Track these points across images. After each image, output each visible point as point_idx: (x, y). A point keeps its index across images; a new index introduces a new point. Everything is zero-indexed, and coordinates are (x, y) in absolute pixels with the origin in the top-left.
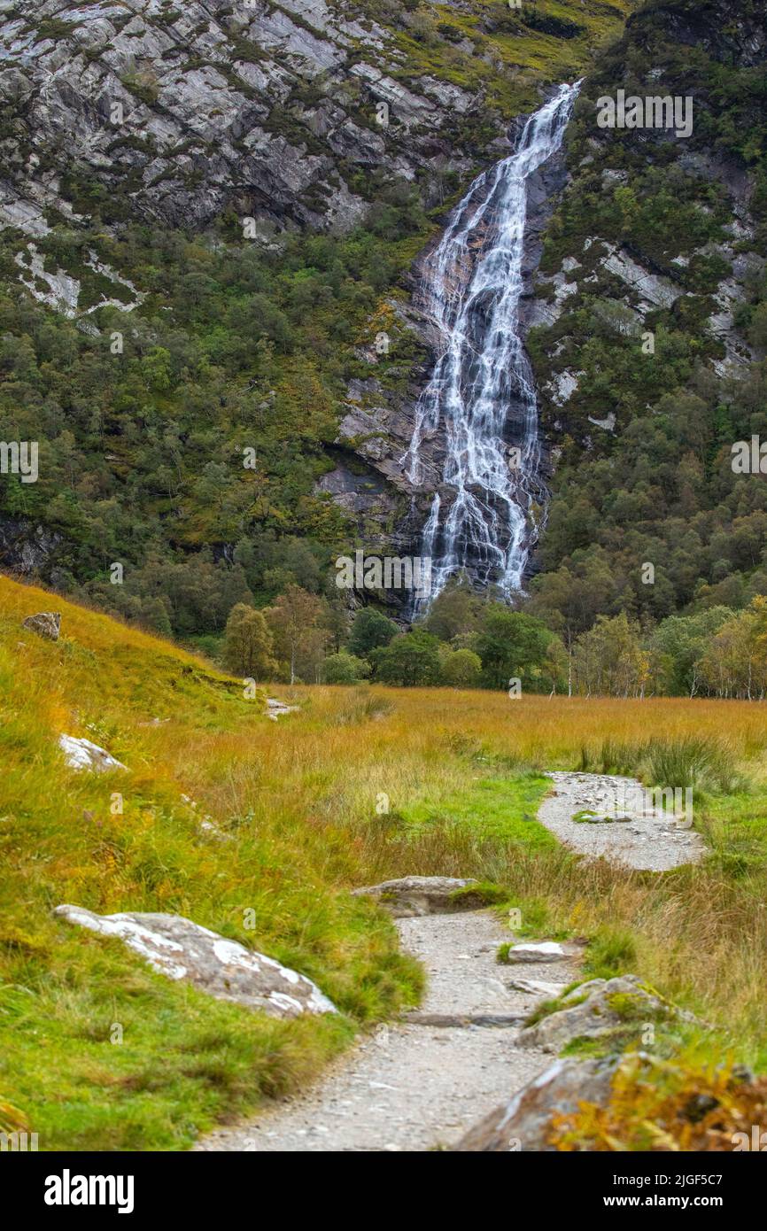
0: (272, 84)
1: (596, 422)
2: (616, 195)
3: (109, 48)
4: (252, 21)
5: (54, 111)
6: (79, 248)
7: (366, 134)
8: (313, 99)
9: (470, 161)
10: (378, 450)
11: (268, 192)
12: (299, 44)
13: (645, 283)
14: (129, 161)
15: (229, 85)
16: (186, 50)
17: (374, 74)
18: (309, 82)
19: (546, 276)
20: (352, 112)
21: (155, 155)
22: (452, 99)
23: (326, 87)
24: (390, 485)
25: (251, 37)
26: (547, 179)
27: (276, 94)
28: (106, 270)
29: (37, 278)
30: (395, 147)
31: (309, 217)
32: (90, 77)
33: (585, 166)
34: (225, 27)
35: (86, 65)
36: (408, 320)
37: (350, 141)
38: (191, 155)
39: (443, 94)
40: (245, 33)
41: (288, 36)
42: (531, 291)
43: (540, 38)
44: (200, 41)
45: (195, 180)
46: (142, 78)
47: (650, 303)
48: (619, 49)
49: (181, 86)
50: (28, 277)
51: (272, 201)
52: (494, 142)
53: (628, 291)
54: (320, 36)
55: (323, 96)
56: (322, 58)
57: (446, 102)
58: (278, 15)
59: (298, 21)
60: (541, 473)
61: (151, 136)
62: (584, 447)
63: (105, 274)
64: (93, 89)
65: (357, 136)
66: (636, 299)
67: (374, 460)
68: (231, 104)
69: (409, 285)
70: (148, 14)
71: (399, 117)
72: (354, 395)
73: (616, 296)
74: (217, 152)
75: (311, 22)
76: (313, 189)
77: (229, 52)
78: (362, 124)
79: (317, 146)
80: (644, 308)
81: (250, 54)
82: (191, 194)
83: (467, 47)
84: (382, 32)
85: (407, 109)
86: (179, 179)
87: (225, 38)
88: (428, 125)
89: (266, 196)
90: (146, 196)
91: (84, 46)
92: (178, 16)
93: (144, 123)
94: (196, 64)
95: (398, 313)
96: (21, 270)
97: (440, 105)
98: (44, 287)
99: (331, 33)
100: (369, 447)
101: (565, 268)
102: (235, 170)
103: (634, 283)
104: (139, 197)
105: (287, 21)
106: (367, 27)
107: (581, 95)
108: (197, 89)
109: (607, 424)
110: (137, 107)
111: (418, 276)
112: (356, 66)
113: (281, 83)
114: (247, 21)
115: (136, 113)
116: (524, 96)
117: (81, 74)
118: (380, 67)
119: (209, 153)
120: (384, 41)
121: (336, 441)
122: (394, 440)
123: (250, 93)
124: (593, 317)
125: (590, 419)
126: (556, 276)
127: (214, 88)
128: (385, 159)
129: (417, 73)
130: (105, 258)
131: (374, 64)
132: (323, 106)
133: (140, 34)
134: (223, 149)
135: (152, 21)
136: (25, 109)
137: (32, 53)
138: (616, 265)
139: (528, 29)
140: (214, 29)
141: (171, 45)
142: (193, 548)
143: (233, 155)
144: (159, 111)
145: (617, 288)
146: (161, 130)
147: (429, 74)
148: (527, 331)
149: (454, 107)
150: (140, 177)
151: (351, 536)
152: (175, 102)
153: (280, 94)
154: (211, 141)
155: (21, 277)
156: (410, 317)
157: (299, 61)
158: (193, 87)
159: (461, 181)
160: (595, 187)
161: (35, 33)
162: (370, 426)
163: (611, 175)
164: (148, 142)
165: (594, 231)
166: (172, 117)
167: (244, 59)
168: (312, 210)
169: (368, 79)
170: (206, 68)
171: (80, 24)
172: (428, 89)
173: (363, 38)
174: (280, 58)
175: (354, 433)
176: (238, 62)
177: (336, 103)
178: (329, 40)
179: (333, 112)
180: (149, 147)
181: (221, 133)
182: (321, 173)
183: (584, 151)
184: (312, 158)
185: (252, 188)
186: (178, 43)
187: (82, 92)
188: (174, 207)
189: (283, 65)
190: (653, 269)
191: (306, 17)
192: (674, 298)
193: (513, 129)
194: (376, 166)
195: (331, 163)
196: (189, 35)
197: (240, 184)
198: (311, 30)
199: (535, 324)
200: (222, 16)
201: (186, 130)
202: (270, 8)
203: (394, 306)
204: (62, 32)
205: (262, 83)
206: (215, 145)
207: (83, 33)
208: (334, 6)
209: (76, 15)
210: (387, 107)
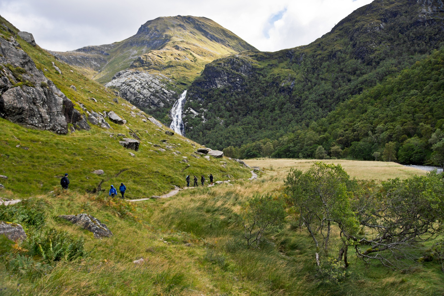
1: (190, 128)
2: (191, 103)
3: (135, 87)
5: (129, 94)
8: (158, 93)
11: (153, 103)
12: (156, 86)
13: (195, 112)
14: (138, 100)
17: (164, 90)
18: (157, 91)
19: (184, 112)
20: (162, 94)
23: (159, 91)
26: (184, 101)
30: (167, 98)
31: (158, 105)
33: (188, 100)
34: (148, 84)
35: (132, 89)
36: (169, 117)
37: (163, 97)
38: (145, 99)
42: (183, 114)
45: (145, 101)
46: (139, 91)
48: (191, 87)
49: (143, 91)
54: (158, 85)
56: (158, 88)
59: (156, 84)
68: (149, 93)
69: (170, 113)
76: (158, 102)
77: (148, 87)
79: (159, 98)
80: (195, 115)
81: (150, 87)
82: (145, 103)
83: (174, 86)
85: (168, 93)
86: (143, 102)
88: (170, 95)
91: (132, 87)
92: (142, 83)
93: (139, 95)
94: (145, 88)
101: (186, 111)
102: (149, 100)
106: (163, 84)
107: (187, 92)
108: (145, 91)
109: (192, 128)
110: (138, 93)
112: (162, 89)
113: (154, 91)
114: (150, 84)
116: (181, 92)
123: (151, 92)
124: (189, 116)
127: (147, 91)
131: (164, 88)
135: (139, 84)
136: (126, 94)
137: (126, 88)
138: (192, 110)
139: (181, 84)
140: (146, 85)
144: (141, 94)
145: (192, 113)
146: (141, 96)
152: (143, 93)
157: (156, 88)
160: (189, 102)
161: (126, 85)
163: (191, 101)
165: (189, 107)
174: (154, 88)
176: (149, 89)
179: (160, 94)
180: (140, 98)
181: (148, 96)
182: (159, 101)
183: (188, 98)
185: (151, 102)
186: (142, 86)
187: (132, 92)
190: (196, 111)
192: (198, 114)
194: (165, 100)
196: (144, 85)
199: (183, 117)
200: (147, 83)
201: (144, 96)
202: (152, 82)
203: (168, 115)
204: (130, 85)
205: (152, 91)
206: (147, 98)
207: (132, 85)
208: (159, 82)
209: (131, 83)
210: (166, 93)
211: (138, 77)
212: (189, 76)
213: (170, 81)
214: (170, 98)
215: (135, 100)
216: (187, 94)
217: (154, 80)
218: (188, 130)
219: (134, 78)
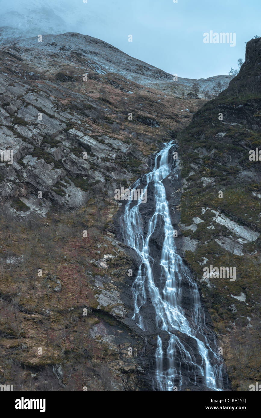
0: (34, 135)
4: (18, 109)
7: (80, 160)
9: (131, 174)
12: (42, 119)
15: (14, 135)
17: (80, 134)
18: (50, 136)
20: (72, 150)
22: (119, 146)
25: (19, 116)
27: (36, 140)
30: (94, 167)
34: (7, 110)
37: (76, 164)
40: (16, 114)
41: (37, 116)
52: (141, 166)
54: (52, 117)
55: (58, 142)
56: (54, 126)
57: (116, 147)
58: (30, 107)
59: (40, 110)
69: (114, 230)
71: (95, 153)
76: (57, 184)
77: (11, 121)
78: (77, 156)
79: (58, 165)
81: (22, 122)
85: (98, 149)
87: (8, 115)
88: (109, 157)
89: (34, 187)
95: (114, 243)
97: (114, 149)
102: (19, 173)
111: (118, 226)
113: (38, 136)
118: (82, 131)
120: (81, 121)
128: (90, 172)
129: (100, 135)
131: (79, 130)
132: (59, 146)
134: (13, 164)
140: (3, 111)
143: (18, 167)
147: (106, 135)
149: (120, 150)
153: (38, 141)
159: (128, 183)
163: (206, 180)
167: (19, 124)
168: (58, 194)
169: (78, 136)
170: (2, 127)
172: (106, 141)
173: (71, 119)
174: (35, 125)
176: (16, 125)
178: (56, 118)
179: (64, 149)
182: (61, 177)
184: (57, 170)
189: (37, 128)
193: (150, 160)
195: (65, 173)
197: (22, 181)
198: (47, 115)
200: (5, 106)
202: (26, 103)
205: (30, 135)
208: (56, 104)
214: (109, 169)
217: (30, 97)
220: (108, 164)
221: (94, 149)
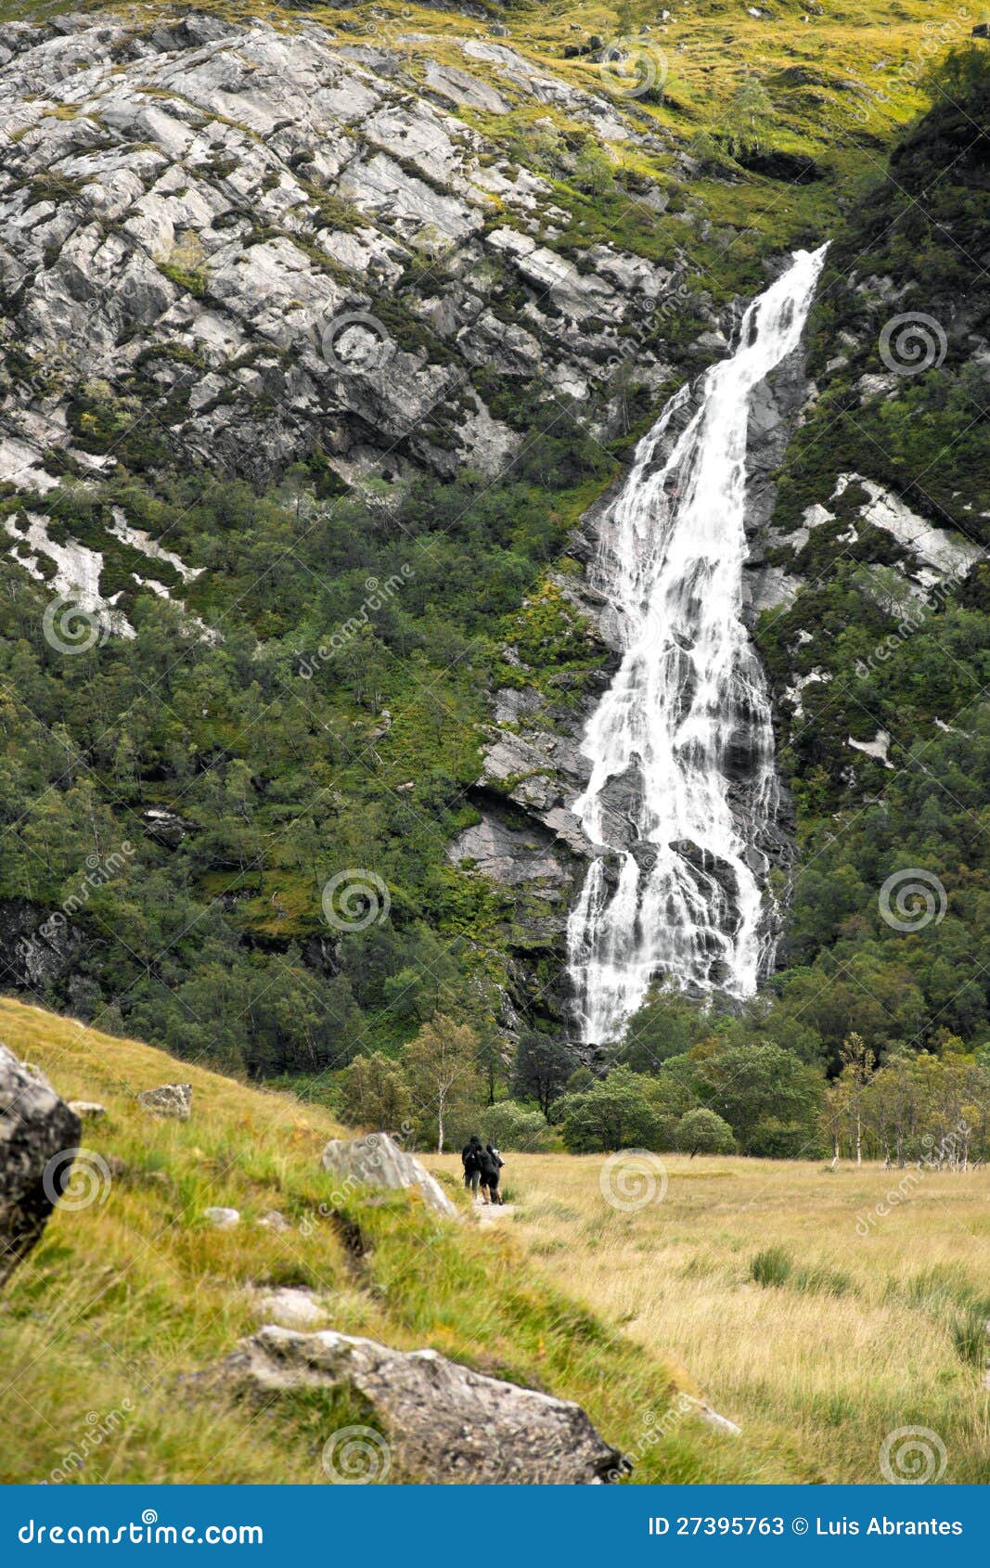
0: (374, 262)
1: (860, 746)
2: (883, 411)
3: (132, 213)
4: (342, 169)
5: (58, 306)
6: (98, 508)
7: (515, 332)
8: (432, 285)
9: (667, 369)
10: (542, 795)
11: (371, 419)
12: (412, 200)
13: (926, 540)
14: (168, 380)
15: (313, 265)
16: (249, 214)
17: (522, 243)
18: (429, 258)
19: (783, 534)
20: (494, 301)
21: (208, 368)
22: (639, 279)
23: (454, 265)
24: (562, 844)
25: (342, 194)
26: (779, 393)
27: (381, 278)
28: (136, 539)
29: (39, 553)
30: (556, 351)
31: (434, 456)
32: (108, 256)
33: (836, 372)
34: (303, 177)
35: (102, 240)
36: (581, 604)
37: (498, 346)
38: (260, 370)
39: (625, 271)
40: (333, 187)
41: (396, 192)
42: (760, 557)
43: (765, 184)
44: (268, 201)
45: (265, 403)
46: (186, 258)
47: (936, 571)
48: (882, 196)
49: (241, 267)
50: (25, 553)
51: (379, 434)
52: (700, 339)
53: (902, 553)
54: (442, 190)
55: (449, 278)
56: (446, 222)
57: (629, 284)
58: (379, 161)
59: (410, 169)
60: (782, 822)
61: (199, 342)
62: (843, 783)
63: (136, 546)
64: (114, 274)
65: (500, 337)
66: (914, 565)
67: (536, 809)
68: (316, 293)
69: (581, 552)
70: (190, 162)
71: (560, 307)
72: (505, 716)
73: (885, 560)
74: (297, 363)
75: (429, 169)
76: (437, 414)
77: (309, 217)
78: (506, 319)
79: (443, 352)
80: (926, 577)
82: (260, 427)
83: (656, 202)
84: (533, 181)
85: (572, 294)
86: (242, 405)
87: (304, 196)
88: (602, 316)
89: (370, 426)
90: (194, 429)
91: (96, 211)
92: (234, 164)
93: (190, 324)
94: (263, 233)
95: (566, 594)
96: (12, 542)
97: (620, 288)
98: (49, 567)
99: (458, 184)
100: (530, 790)
101: (808, 522)
102: (322, 386)
103: (911, 542)
104: (185, 432)
105: (395, 169)
106: (510, 175)
107: (827, 268)
108: (266, 272)
109: (876, 748)
110: (178, 299)
111: (593, 538)
112: (496, 233)
113: (388, 261)
114: (336, 171)
115: (178, 308)
116: (744, 270)
117: (93, 253)
118: (531, 234)
119: (285, 364)
120: (539, 196)
121: (481, 783)
122: (565, 780)
123: (341, 276)
124: (852, 592)
125: (852, 742)
126: (796, 534)
127: (290, 269)
128: (542, 367)
129: (586, 242)
130: (136, 521)
131: (522, 228)
132: (451, 292)
133: (180, 192)
134: (304, 358)
135: (197, 172)
136: (14, 305)
137: (21, 222)
138: (885, 513)
139: (747, 172)
140: (288, 181)
141: (227, 207)
142: (276, 945)
143: (320, 367)
144: (210, 303)
145: (883, 548)
146: (215, 335)
147: (605, 243)
148: (757, 616)
149: (642, 290)
150: (185, 402)
151: (507, 920)
152: (235, 292)
153: (386, 277)
154: (287, 347)
155: (14, 552)
156: (583, 598)
157: (413, 227)
158: (259, 268)
159: (654, 397)
160: (850, 402)
161: (22, 194)
162: (529, 758)
163: (875, 383)
164: (196, 350)
165: (850, 467)
166: (230, 314)
167: (333, 228)
168: (434, 444)
169: (515, 253)
170: (276, 240)
171: (91, 178)
172: (601, 265)
173: (503, 192)
174: (385, 223)
175: (507, 771)
176: (324, 232)
177: (469, 287)
178: (456, 195)
179: (465, 301)
180: (196, 359)
181: (302, 335)
182: (451, 392)
183: (832, 349)
184: (436, 368)
185: (350, 416)
186: (234, 203)
187: (96, 279)
188: (234, 444)
189: (392, 234)
190: (937, 520)
191: (421, 163)
192: (969, 562)
193: (729, 321)
194: (527, 380)
195: (463, 376)
196: (252, 192)
197: (331, 409)
198: (430, 183)
199: (764, 605)
200: (299, 164)
201: (250, 332)
202: (368, 151)
203: (558, 583)
204: (66, 191)
205: (361, 260)
206: (295, 353)
207: (96, 192)
208: (462, 145)
209: (85, 165)
210: (541, 291)
211: (185, 82)
212: (862, 65)
213: (607, 127)
214: (601, 357)
215: (139, 378)
216: (827, 292)
217: (383, 127)
218: (821, 777)
219: (123, 98)
220: (596, 341)
221: (563, 295)
